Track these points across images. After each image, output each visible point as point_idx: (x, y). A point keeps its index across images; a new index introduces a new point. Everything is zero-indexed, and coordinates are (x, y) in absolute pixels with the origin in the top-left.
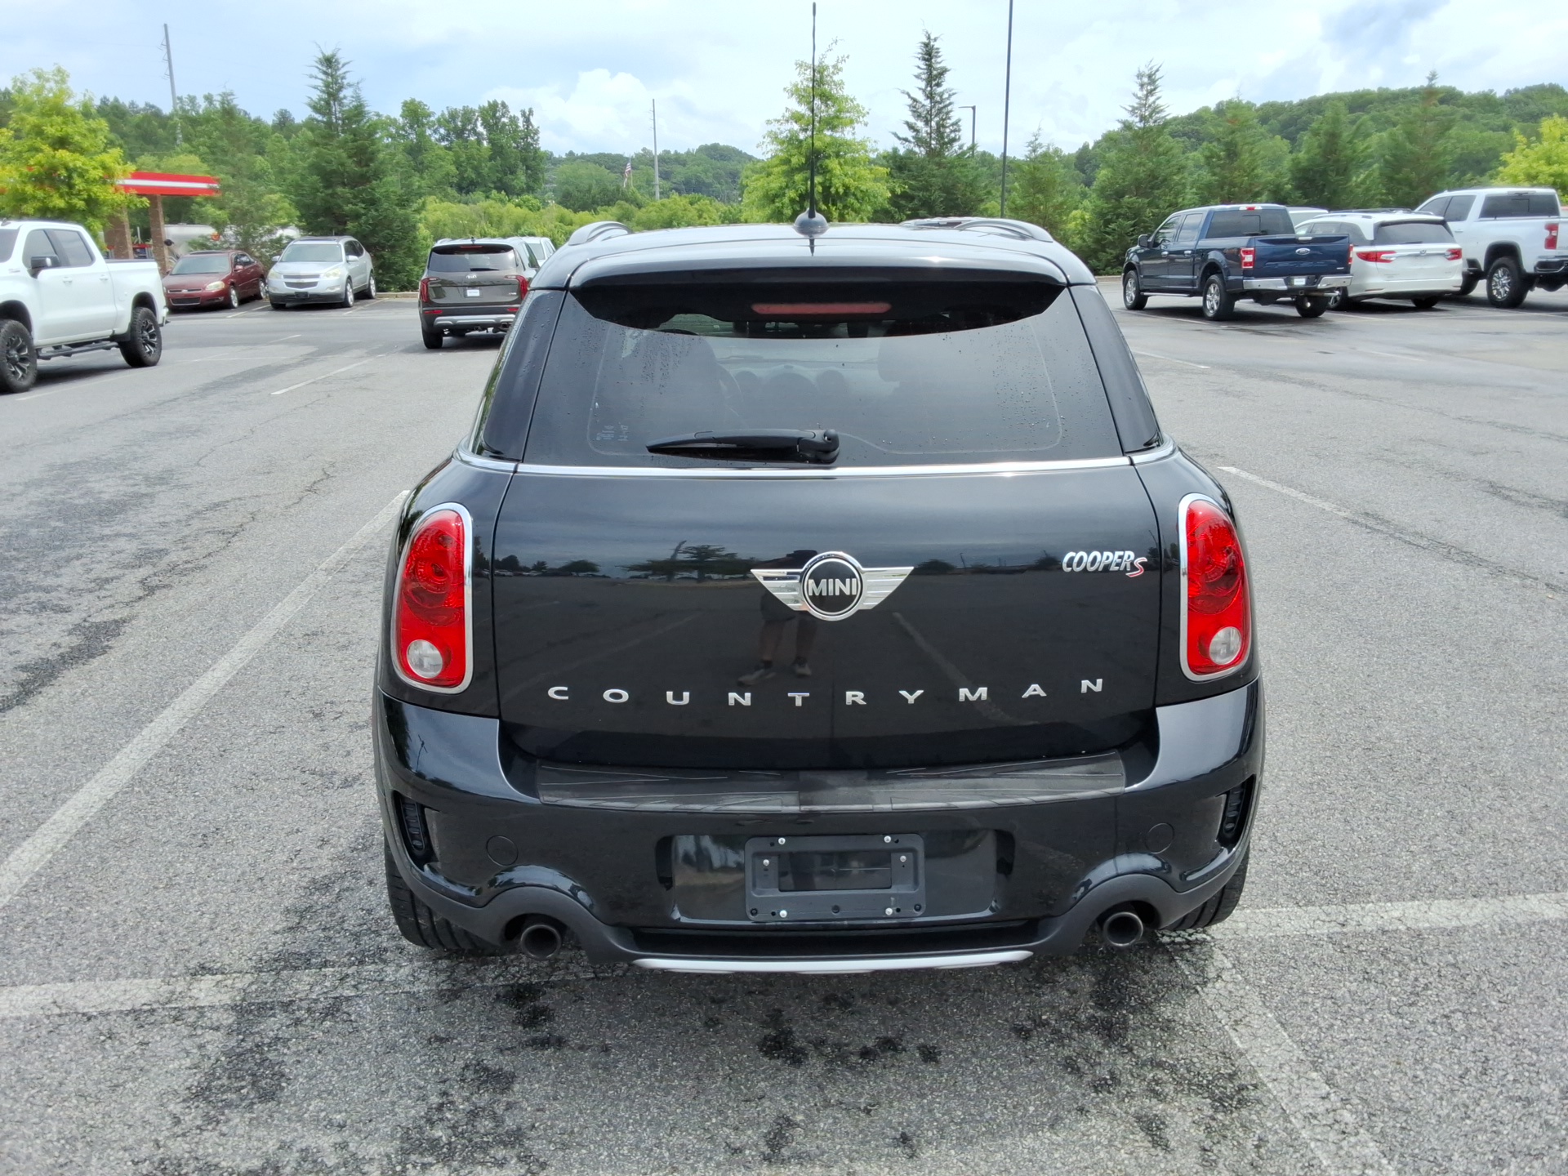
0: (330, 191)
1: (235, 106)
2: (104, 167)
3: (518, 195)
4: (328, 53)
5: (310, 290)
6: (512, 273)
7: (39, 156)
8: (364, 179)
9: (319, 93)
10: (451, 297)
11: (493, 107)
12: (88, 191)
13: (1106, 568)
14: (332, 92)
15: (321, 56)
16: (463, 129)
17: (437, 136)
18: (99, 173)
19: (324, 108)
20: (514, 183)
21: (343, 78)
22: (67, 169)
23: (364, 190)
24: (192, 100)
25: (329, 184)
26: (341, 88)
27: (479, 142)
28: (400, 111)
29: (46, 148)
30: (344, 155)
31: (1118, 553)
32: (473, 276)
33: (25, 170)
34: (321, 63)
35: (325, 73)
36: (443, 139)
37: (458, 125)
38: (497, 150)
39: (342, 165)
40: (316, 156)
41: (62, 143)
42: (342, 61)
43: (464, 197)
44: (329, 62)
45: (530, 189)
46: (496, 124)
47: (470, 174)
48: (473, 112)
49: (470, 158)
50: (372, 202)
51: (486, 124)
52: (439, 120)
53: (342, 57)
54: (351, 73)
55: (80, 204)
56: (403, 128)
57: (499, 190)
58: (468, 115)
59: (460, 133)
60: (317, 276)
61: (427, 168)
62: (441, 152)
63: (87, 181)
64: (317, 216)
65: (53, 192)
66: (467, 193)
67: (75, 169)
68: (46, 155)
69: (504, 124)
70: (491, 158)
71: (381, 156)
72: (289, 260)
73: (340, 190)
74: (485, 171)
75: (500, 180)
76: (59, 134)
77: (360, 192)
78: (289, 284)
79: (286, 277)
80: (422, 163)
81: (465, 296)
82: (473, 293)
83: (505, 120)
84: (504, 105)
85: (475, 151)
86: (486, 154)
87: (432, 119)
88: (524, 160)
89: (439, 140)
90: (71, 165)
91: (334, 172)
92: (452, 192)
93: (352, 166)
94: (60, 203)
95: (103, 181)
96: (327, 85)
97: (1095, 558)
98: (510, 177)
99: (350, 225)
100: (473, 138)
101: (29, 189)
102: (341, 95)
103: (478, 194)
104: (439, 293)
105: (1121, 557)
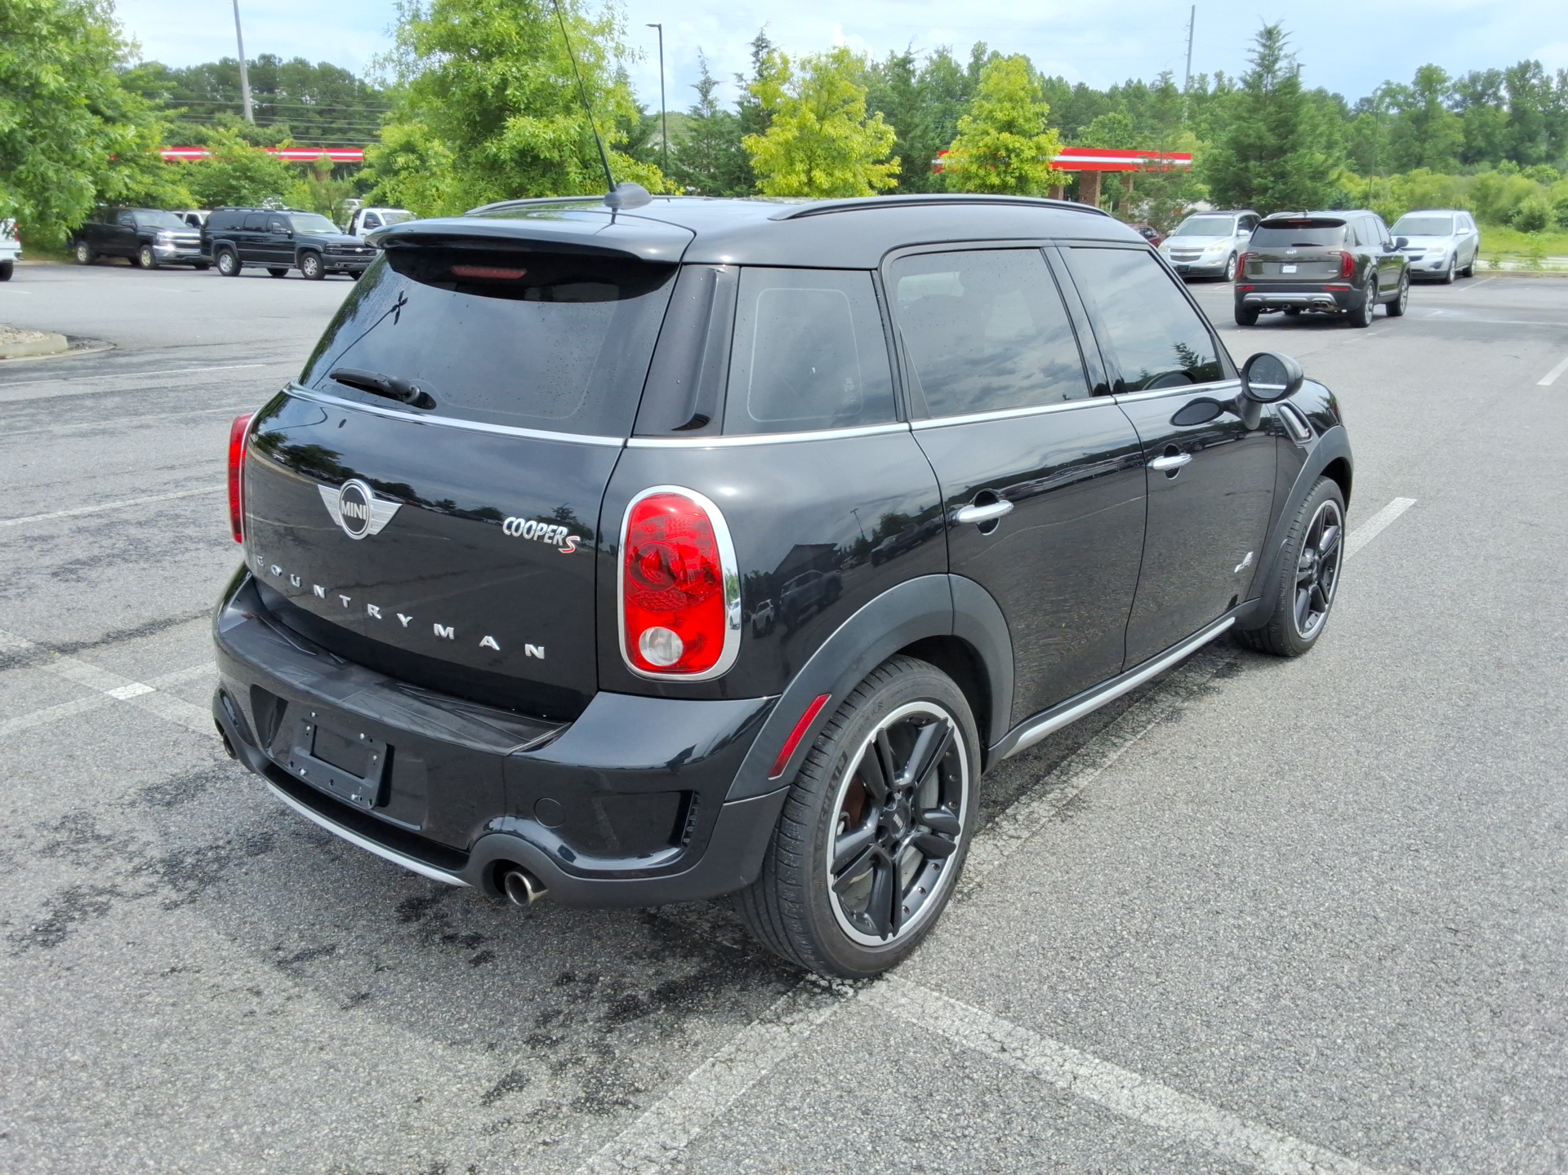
0: (1243, 165)
1: (1172, 85)
2: (1039, 148)
3: (1533, 164)
4: (1270, 25)
5: (1192, 264)
6: (1339, 248)
7: (987, 139)
8: (1281, 151)
9: (1253, 66)
10: (1269, 272)
11: (1524, 68)
12: (1020, 169)
13: (541, 537)
14: (1267, 63)
15: (1262, 29)
16: (1482, 94)
17: (1450, 103)
18: (1033, 153)
19: (1254, 83)
20: (1530, 151)
21: (1280, 49)
22: (1007, 149)
23: (1276, 164)
24: (1203, 77)
25: (1245, 158)
26: (1276, 61)
27: (1498, 107)
28: (1413, 78)
29: (993, 132)
30: (1264, 128)
31: (553, 527)
32: (1293, 252)
33: (974, 152)
34: (1261, 35)
35: (1264, 46)
36: (1457, 105)
37: (1478, 90)
38: (1519, 115)
39: (1260, 138)
40: (1237, 130)
41: (1009, 126)
42: (1283, 32)
43: (1467, 168)
44: (1270, 35)
45: (1550, 158)
46: (1523, 87)
47: (1480, 142)
48: (1498, 74)
49: (1482, 125)
50: (1282, 176)
51: (1512, 88)
52: (1454, 85)
53: (1284, 29)
54: (1288, 47)
55: (1011, 181)
56: (1413, 96)
57: (1510, 159)
58: (1491, 80)
59: (1477, 98)
60: (1201, 250)
61: (1432, 137)
62: (1449, 120)
63: (1022, 161)
64: (1226, 190)
65: (993, 170)
66: (1472, 163)
67: (1014, 150)
68: (995, 137)
69: (1534, 87)
70: (1509, 124)
71: (1301, 128)
72: (1183, 233)
73: (1252, 163)
74: (1498, 138)
75: (1514, 149)
76: (1005, 118)
77: (1273, 166)
78: (1174, 258)
79: (1173, 250)
80: (1426, 132)
81: (1281, 272)
82: (1289, 270)
83: (1534, 81)
84: (1537, 65)
85: (1490, 118)
86: (1504, 120)
87: (1447, 84)
88: (1549, 126)
89: (1452, 107)
90: (1011, 146)
91: (1251, 145)
92: (1454, 162)
93: (1271, 140)
94: (995, 180)
95: (1034, 160)
96: (1263, 58)
97: (531, 527)
98: (1529, 144)
99: (1254, 200)
100: (1492, 103)
101: (974, 168)
102: (1277, 67)
103: (1485, 164)
104: (1256, 269)
105: (554, 531)
